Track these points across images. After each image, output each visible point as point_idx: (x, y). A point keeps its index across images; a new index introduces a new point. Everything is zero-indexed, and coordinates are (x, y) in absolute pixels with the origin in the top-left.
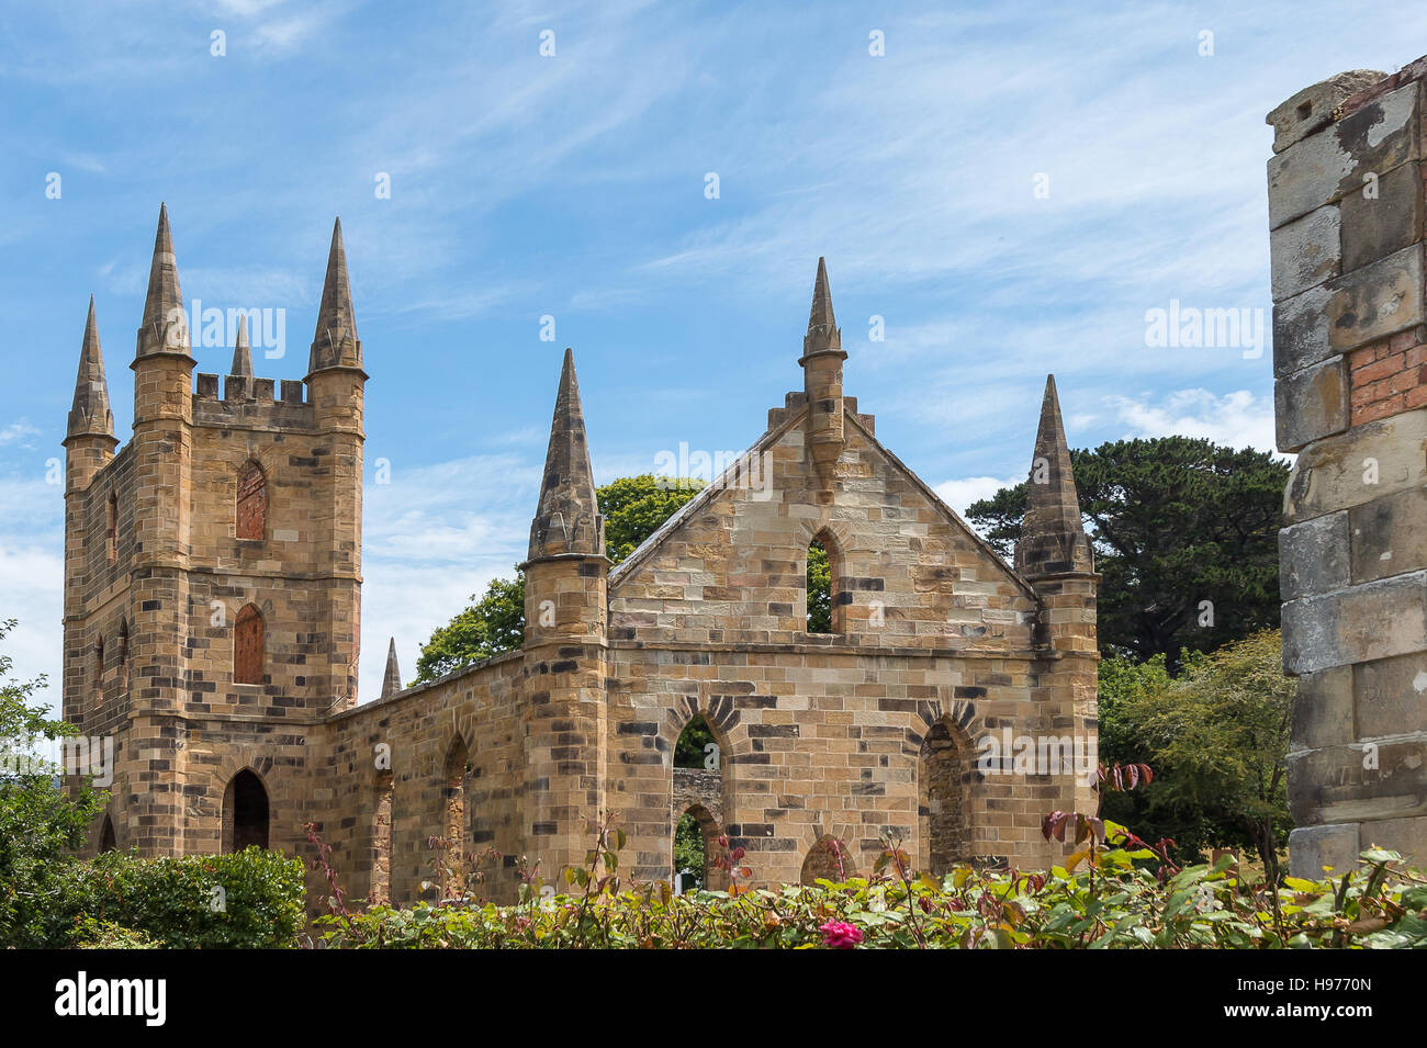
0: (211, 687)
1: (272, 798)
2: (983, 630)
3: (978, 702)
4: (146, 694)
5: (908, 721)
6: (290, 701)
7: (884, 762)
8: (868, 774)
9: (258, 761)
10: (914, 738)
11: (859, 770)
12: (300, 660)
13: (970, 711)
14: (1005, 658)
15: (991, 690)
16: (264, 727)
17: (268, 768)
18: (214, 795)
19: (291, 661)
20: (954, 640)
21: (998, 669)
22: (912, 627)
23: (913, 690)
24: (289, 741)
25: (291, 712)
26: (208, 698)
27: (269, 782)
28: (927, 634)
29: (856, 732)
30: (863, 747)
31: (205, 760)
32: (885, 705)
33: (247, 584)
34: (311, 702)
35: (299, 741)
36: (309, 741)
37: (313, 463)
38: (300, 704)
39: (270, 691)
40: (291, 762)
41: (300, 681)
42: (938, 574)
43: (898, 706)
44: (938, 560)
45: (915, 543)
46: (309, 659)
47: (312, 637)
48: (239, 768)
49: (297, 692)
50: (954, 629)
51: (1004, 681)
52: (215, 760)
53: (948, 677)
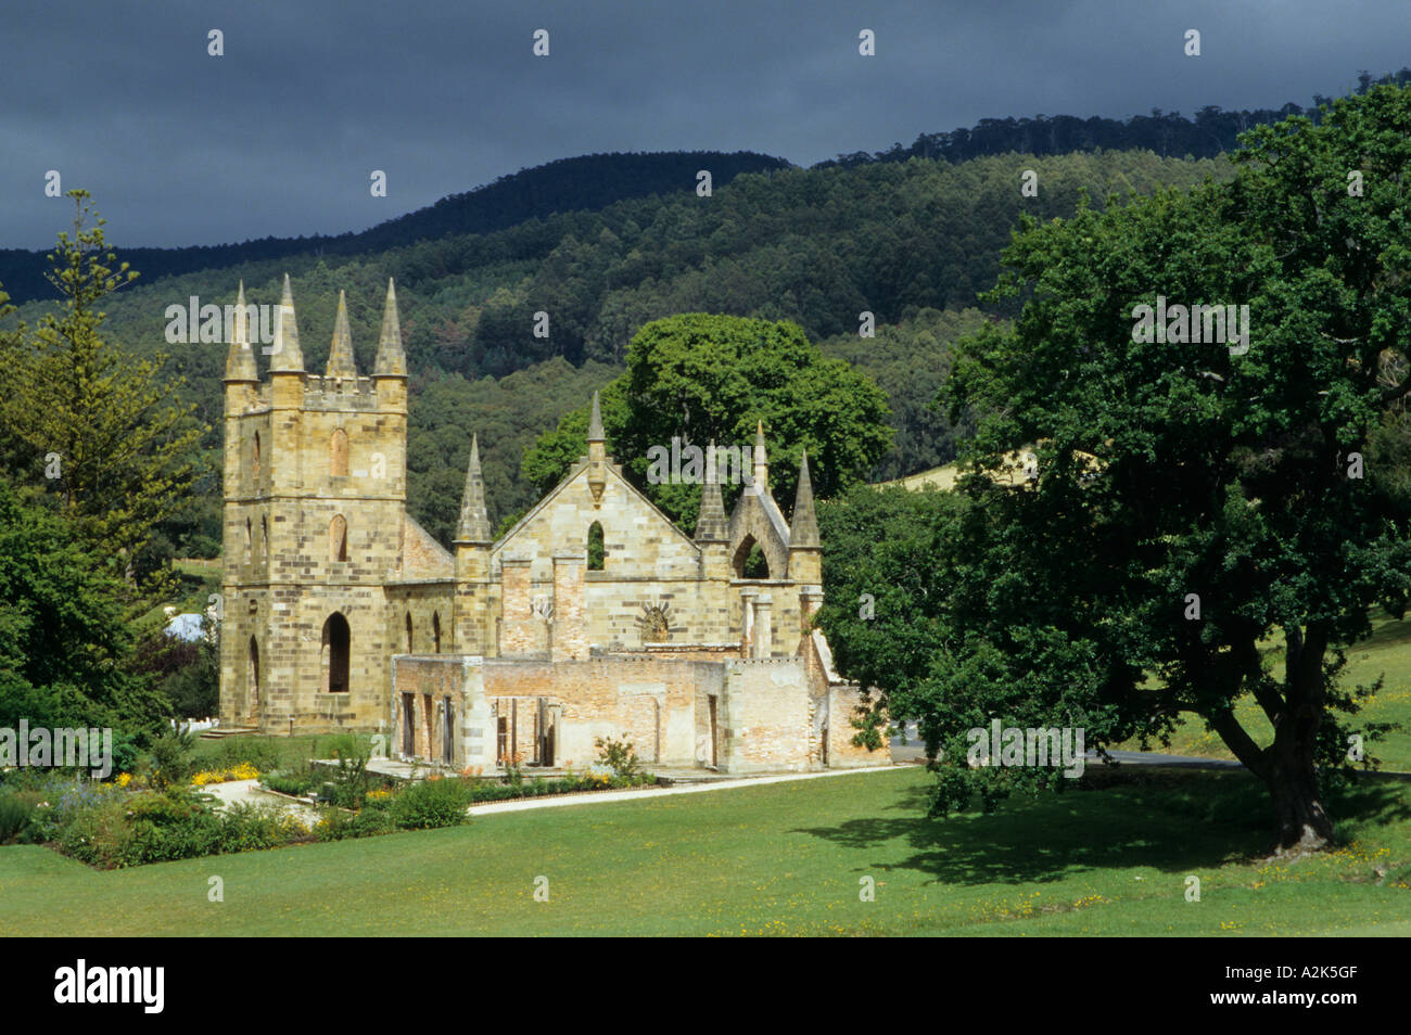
0: (315, 565)
1: (352, 630)
2: (673, 567)
3: (670, 601)
4: (277, 571)
5: (638, 611)
6: (362, 572)
7: (624, 631)
8: (616, 637)
9: (343, 608)
10: (639, 619)
11: (612, 635)
12: (369, 547)
13: (667, 606)
14: (685, 580)
15: (677, 595)
16: (347, 587)
17: (349, 611)
18: (317, 628)
19: (363, 547)
20: (659, 573)
21: (681, 585)
22: (638, 567)
23: (639, 596)
24: (362, 595)
25: (363, 578)
26: (313, 571)
27: (350, 619)
28: (645, 571)
29: (611, 618)
30: (614, 624)
31: (312, 608)
32: (625, 604)
33: (337, 503)
34: (376, 572)
35: (368, 595)
36: (373, 595)
37: (377, 430)
38: (369, 573)
39: (351, 566)
40: (363, 607)
41: (369, 559)
42: (651, 541)
43: (632, 604)
44: (652, 534)
45: (640, 527)
46: (374, 545)
47: (376, 533)
48: (332, 612)
49: (367, 566)
50: (660, 568)
51: (682, 590)
52: (317, 608)
53: (655, 591)
